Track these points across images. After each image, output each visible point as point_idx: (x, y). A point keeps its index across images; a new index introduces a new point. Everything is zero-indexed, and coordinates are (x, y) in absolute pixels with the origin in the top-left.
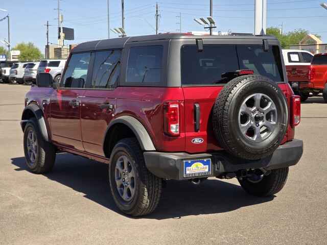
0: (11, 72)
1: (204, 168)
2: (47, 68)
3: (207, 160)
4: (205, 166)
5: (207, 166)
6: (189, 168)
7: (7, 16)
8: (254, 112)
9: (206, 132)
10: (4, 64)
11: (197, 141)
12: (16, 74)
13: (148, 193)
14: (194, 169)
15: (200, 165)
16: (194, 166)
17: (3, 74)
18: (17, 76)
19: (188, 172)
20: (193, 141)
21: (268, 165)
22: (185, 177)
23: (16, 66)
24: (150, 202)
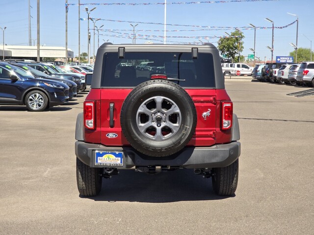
0: (279, 73)
1: (115, 159)
2: (306, 69)
3: (119, 153)
4: (117, 158)
5: (120, 158)
6: (101, 158)
7: (297, 20)
8: (155, 113)
9: (121, 129)
10: (275, 65)
11: (111, 135)
12: (283, 75)
13: (82, 177)
14: (105, 159)
15: (113, 157)
16: (105, 157)
17: (274, 74)
18: (283, 77)
19: (99, 161)
20: (108, 135)
21: (185, 164)
22: (96, 165)
23: (284, 67)
24: (86, 184)
